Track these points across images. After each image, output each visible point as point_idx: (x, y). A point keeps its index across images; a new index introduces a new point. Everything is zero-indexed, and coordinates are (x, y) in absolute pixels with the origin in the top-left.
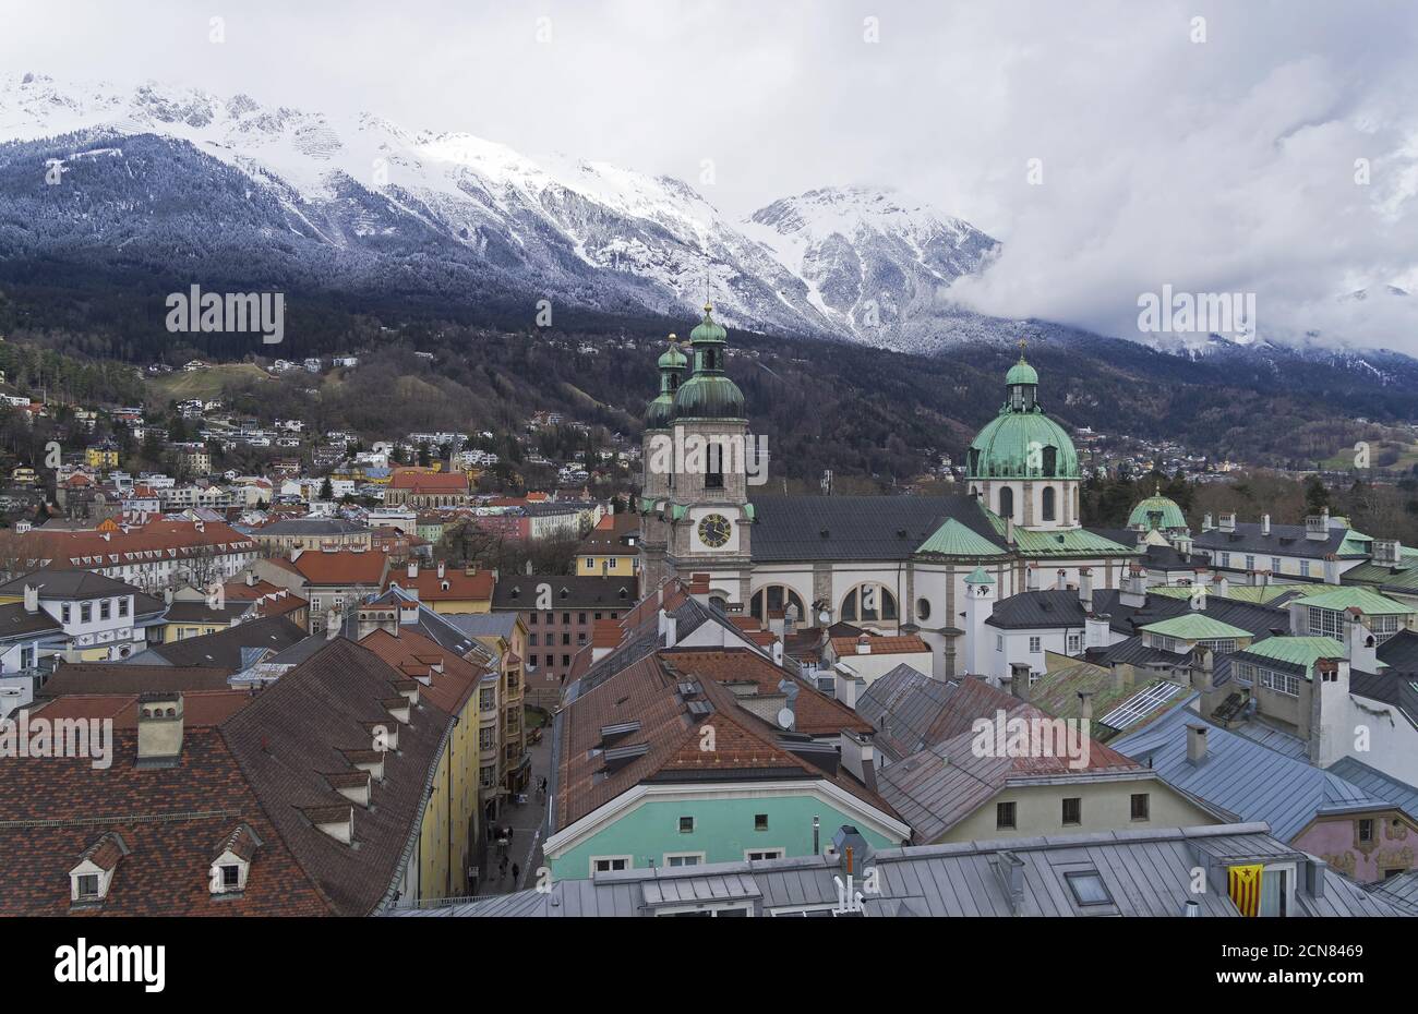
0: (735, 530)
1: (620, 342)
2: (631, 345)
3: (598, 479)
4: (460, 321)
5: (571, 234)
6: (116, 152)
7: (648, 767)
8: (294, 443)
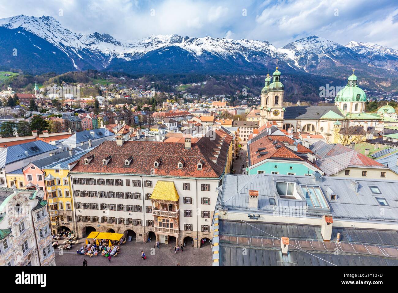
0: (281, 113)
1: (254, 76)
2: (256, 77)
3: (249, 103)
4: (224, 75)
5: (244, 55)
6: (168, 49)
7: (269, 156)
8: (197, 98)
